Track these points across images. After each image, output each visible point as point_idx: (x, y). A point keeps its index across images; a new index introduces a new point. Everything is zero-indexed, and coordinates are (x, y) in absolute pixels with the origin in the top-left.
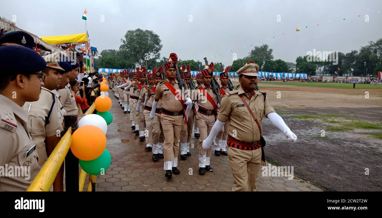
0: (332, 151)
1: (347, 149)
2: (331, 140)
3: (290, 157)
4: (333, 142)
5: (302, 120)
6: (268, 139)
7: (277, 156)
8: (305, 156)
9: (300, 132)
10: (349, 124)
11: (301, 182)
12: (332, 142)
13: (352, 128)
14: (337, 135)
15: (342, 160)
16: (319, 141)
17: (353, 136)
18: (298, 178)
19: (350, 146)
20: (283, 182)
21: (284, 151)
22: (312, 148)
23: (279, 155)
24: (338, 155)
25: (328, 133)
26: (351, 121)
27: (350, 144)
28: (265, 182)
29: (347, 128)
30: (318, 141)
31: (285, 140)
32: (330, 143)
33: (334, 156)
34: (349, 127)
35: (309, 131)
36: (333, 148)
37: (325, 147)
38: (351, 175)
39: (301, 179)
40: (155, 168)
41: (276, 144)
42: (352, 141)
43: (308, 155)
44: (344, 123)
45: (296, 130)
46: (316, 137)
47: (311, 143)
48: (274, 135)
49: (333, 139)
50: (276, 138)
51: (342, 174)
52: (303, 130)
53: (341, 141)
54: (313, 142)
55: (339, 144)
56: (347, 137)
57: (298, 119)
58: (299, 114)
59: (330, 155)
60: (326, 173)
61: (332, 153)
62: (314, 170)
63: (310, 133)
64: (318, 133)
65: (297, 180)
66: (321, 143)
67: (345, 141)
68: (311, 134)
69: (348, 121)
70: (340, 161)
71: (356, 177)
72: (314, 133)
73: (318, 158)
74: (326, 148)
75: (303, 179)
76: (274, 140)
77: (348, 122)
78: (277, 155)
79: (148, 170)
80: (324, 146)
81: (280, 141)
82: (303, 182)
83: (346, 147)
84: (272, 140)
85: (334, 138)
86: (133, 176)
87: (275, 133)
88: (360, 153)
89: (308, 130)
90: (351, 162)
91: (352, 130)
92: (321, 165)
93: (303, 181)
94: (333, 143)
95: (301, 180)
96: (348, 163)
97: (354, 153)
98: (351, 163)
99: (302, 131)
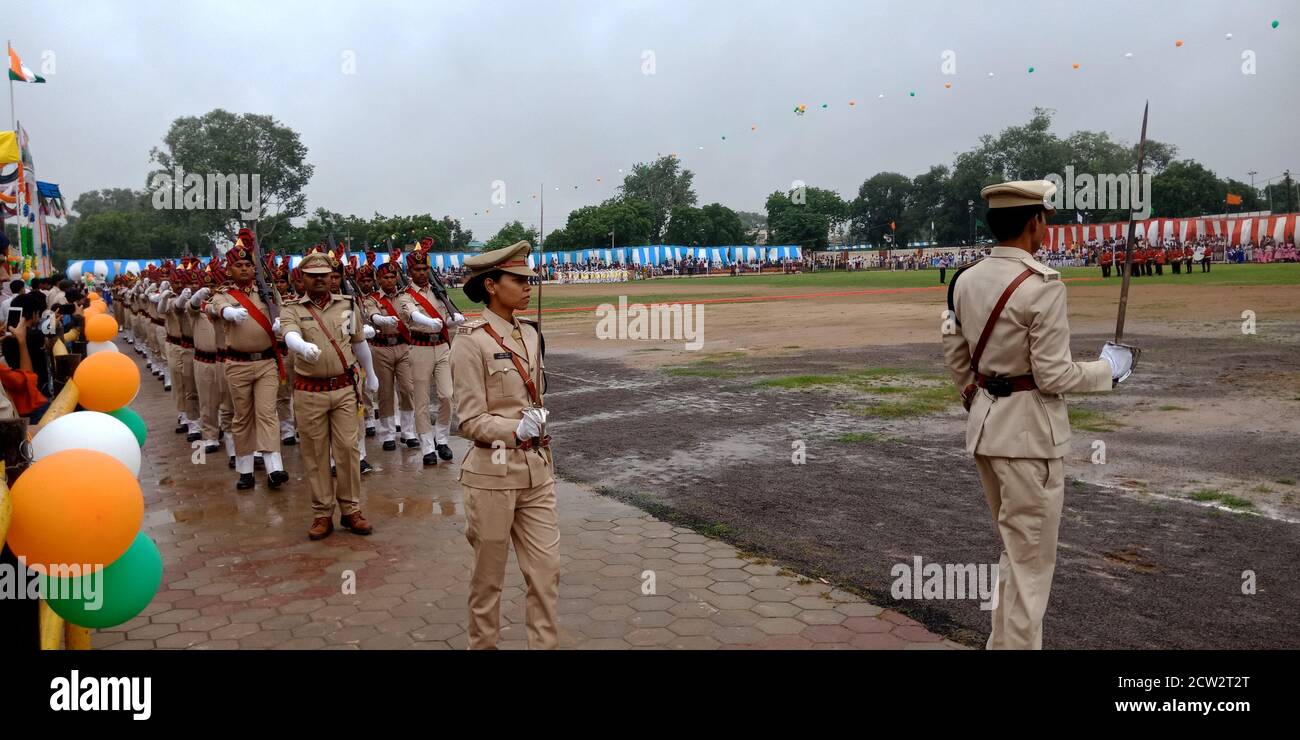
0: (889, 480)
1: (930, 469)
2: (884, 444)
3: (763, 509)
4: (889, 450)
5: (792, 390)
6: (691, 460)
7: (725, 510)
8: (809, 502)
9: (790, 429)
10: (933, 394)
11: (801, 583)
12: (886, 449)
13: (942, 405)
14: (899, 429)
15: (917, 505)
16: (849, 453)
17: (947, 427)
18: (791, 572)
19: (938, 460)
20: (747, 589)
21: (744, 495)
22: (828, 475)
23: (729, 506)
24: (907, 489)
25: (874, 426)
26: (937, 383)
27: (939, 453)
28: (691, 596)
29: (928, 404)
30: (844, 452)
31: (745, 458)
32: (880, 455)
33: (893, 493)
34: (933, 403)
35: (818, 424)
36: (890, 469)
37: (867, 468)
38: (948, 545)
39: (802, 574)
40: (313, 598)
41: (717, 474)
42: (944, 443)
43: (817, 499)
44: (918, 392)
45: (777, 425)
46: (839, 440)
47: (823, 461)
48: (712, 444)
49: (889, 440)
50: (717, 455)
51: (920, 544)
52: (797, 421)
53: (912, 446)
54: (830, 457)
55: (908, 454)
56: (928, 432)
57: (782, 391)
58: (784, 373)
59: (883, 491)
60: (872, 548)
61: (887, 486)
62: (837, 543)
63: (819, 431)
64: (844, 429)
65: (789, 578)
66: (854, 459)
67: (925, 446)
68: (821, 434)
69: (929, 383)
70: (912, 507)
71: (962, 551)
72: (831, 430)
73: (848, 504)
74: (869, 473)
75: (808, 574)
76: (712, 462)
77: (929, 387)
78: (722, 506)
79: (287, 609)
80: (864, 464)
81: (732, 463)
82: (808, 582)
83: (928, 463)
84: (707, 461)
85: (891, 437)
86: (233, 636)
87: (714, 439)
88: (967, 476)
89: (813, 419)
90: (945, 506)
91: (942, 409)
92: (859, 525)
93: (806, 578)
94: (890, 454)
95: (800, 577)
96: (936, 510)
97: (951, 479)
98: (946, 511)
99: (796, 427)
